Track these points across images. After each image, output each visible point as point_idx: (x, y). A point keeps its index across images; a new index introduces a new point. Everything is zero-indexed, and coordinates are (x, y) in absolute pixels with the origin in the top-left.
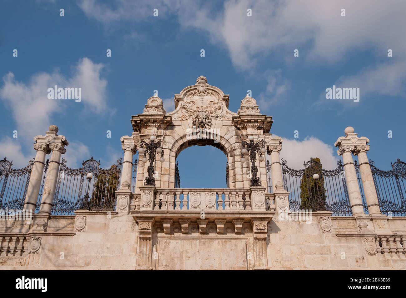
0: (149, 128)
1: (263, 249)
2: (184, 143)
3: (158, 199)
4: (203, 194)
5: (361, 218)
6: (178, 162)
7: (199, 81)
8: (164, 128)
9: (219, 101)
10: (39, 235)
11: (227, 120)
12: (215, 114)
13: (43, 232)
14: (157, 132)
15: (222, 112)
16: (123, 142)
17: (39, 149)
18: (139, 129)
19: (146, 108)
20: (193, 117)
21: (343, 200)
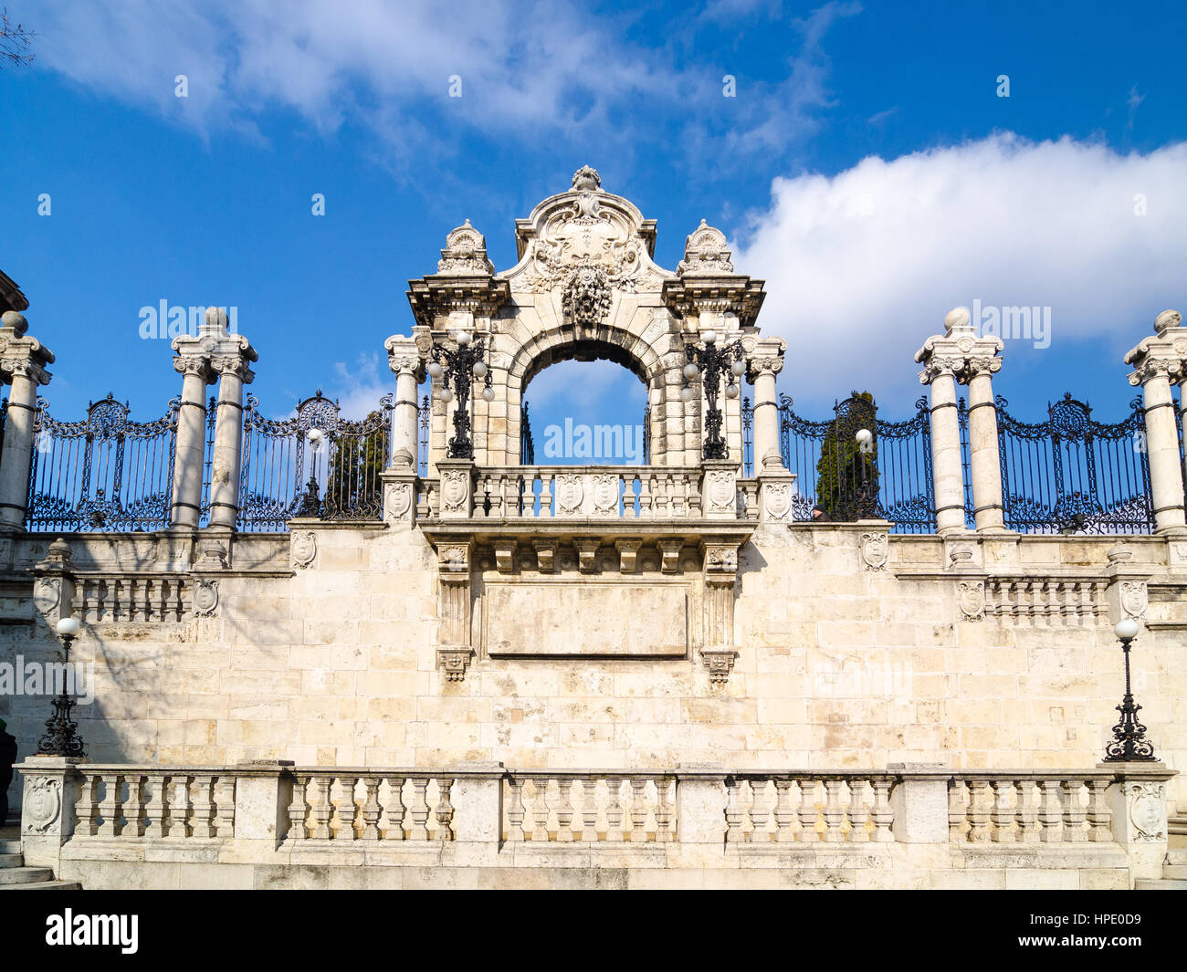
0: (453, 314)
1: (725, 610)
2: (542, 353)
3: (481, 492)
4: (587, 478)
5: (956, 539)
6: (527, 403)
7: (580, 182)
8: (491, 313)
9: (632, 237)
10: (212, 575)
11: (649, 291)
12: (619, 276)
13: (220, 568)
14: (474, 325)
15: (637, 269)
16: (391, 352)
17: (187, 372)
18: (429, 318)
19: (445, 259)
20: (564, 283)
21: (919, 495)
